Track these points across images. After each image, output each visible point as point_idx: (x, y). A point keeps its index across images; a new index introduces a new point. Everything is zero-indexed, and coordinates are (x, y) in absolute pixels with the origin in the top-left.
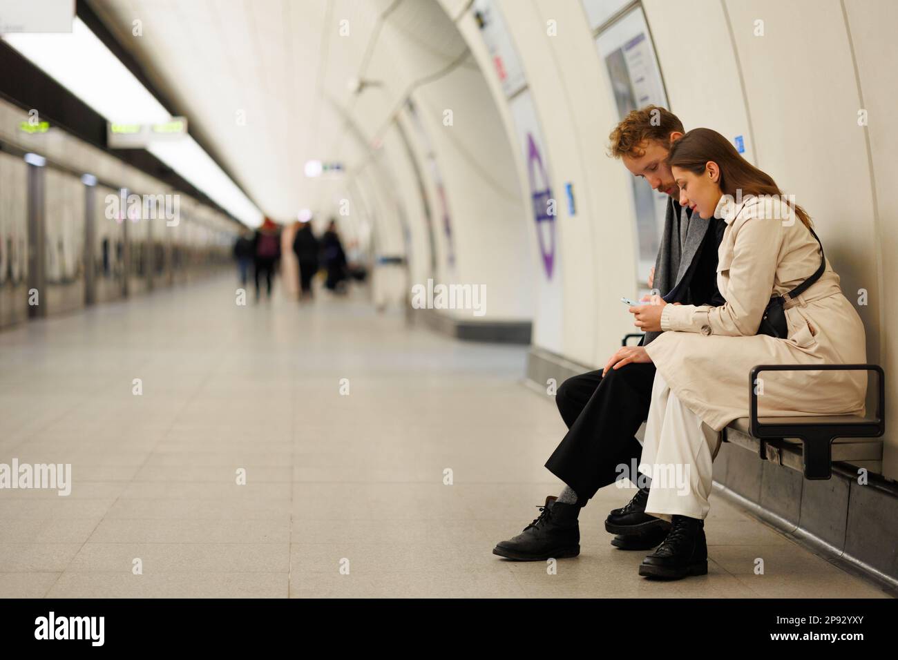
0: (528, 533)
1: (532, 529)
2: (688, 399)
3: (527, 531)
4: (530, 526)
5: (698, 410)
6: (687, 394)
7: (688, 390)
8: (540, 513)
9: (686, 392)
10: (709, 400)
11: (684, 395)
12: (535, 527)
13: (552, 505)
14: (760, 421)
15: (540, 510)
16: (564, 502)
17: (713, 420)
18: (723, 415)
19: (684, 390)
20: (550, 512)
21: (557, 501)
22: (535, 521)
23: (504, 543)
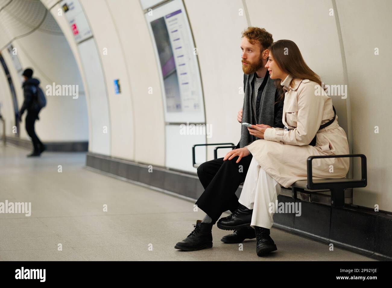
0: (190, 238)
1: (191, 236)
2: (271, 173)
3: (189, 237)
4: (191, 234)
5: (276, 178)
6: (271, 170)
7: (271, 168)
8: (194, 229)
9: (270, 169)
10: (280, 174)
11: (269, 171)
12: (193, 235)
13: (200, 224)
14: (314, 182)
15: (194, 227)
16: (206, 222)
17: (283, 182)
18: (288, 180)
19: (269, 168)
20: (199, 228)
21: (202, 222)
22: (193, 232)
23: (179, 243)
